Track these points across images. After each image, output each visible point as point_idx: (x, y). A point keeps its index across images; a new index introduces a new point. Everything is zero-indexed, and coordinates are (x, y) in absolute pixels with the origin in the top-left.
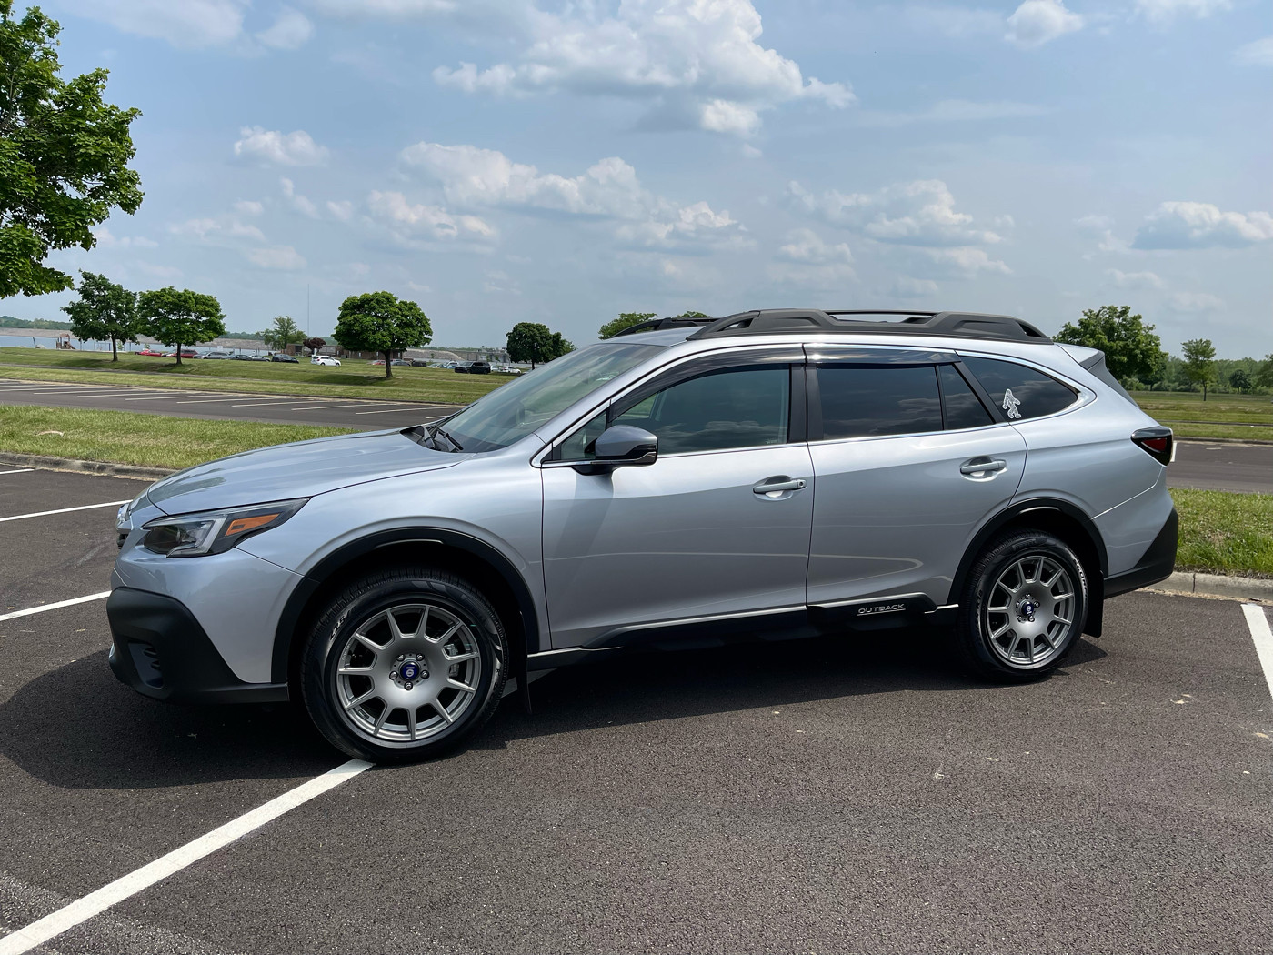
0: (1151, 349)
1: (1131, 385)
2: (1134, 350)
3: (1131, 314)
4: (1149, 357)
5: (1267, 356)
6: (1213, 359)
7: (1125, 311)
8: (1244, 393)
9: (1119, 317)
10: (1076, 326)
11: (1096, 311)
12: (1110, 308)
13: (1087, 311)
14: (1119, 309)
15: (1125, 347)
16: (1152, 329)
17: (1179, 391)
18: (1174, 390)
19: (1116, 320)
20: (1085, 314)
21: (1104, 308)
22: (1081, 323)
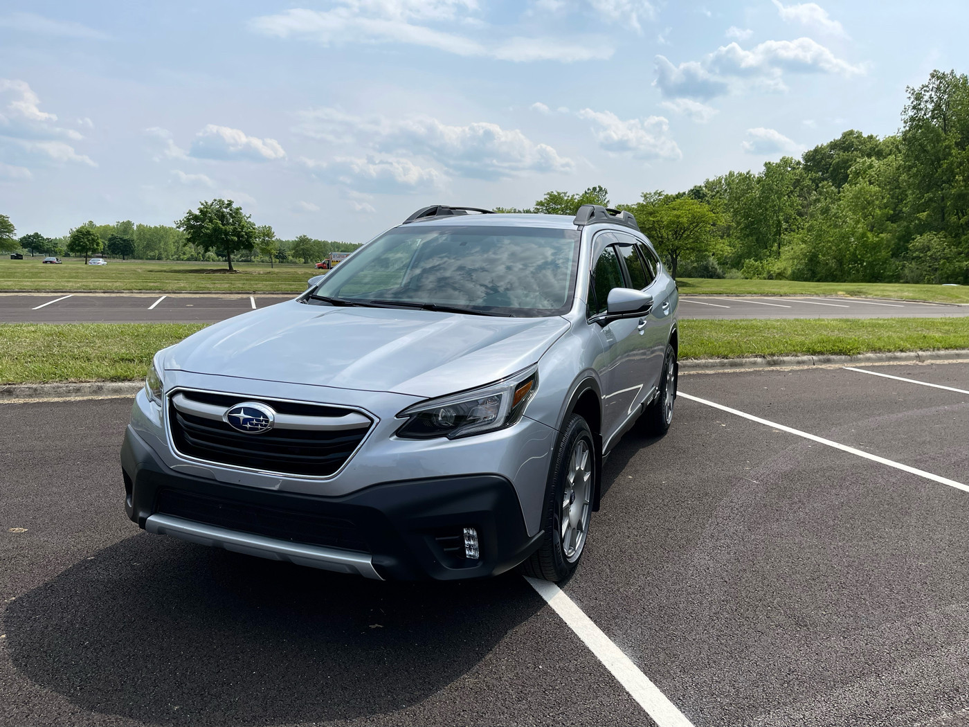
0: (252, 232)
1: (209, 258)
2: (240, 232)
3: (234, 206)
4: (251, 237)
5: (297, 237)
6: (273, 239)
7: (230, 204)
8: (282, 262)
9: (226, 208)
10: (197, 213)
11: (209, 203)
12: (220, 201)
13: (203, 202)
14: (226, 202)
15: (235, 230)
16: (249, 217)
17: (241, 261)
18: (238, 261)
19: (225, 210)
20: (202, 204)
21: (215, 200)
22: (201, 211)
